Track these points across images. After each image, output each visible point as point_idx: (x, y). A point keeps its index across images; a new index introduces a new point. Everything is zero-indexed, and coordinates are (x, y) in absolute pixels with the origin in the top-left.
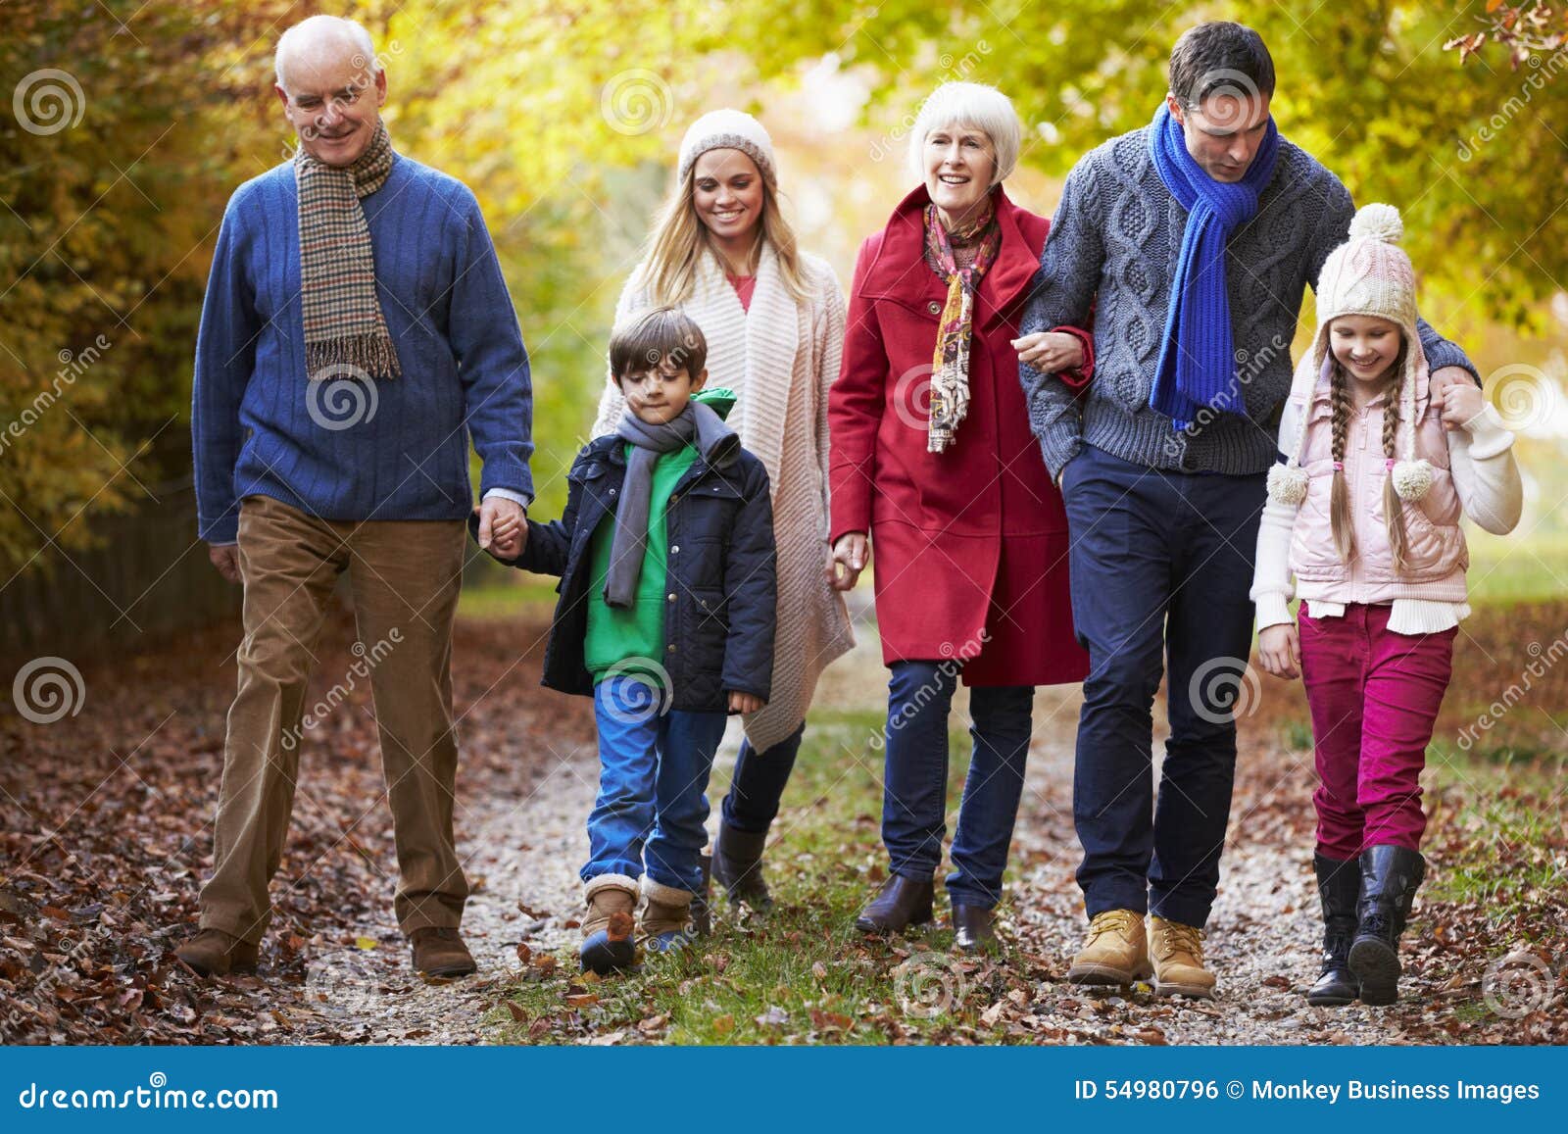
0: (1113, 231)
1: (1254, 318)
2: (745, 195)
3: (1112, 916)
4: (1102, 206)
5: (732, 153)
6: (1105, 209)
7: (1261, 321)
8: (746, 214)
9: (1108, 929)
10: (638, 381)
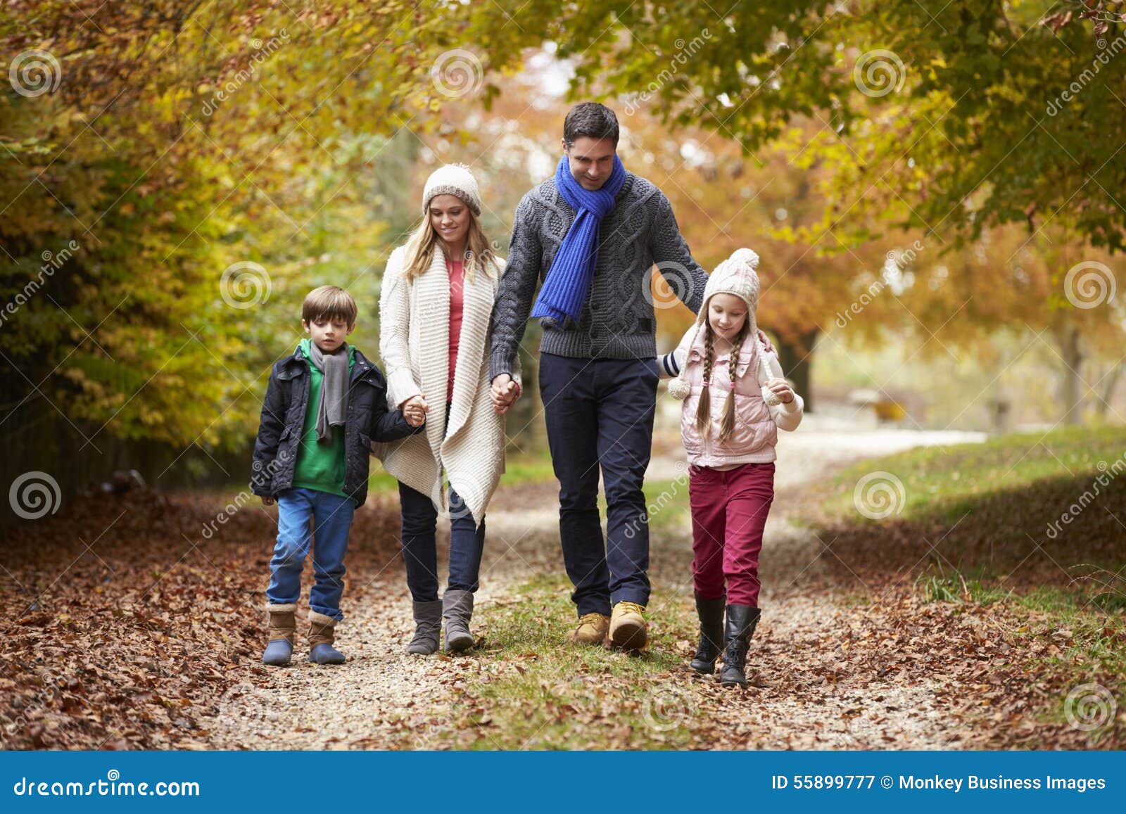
0: (546, 232)
1: (629, 270)
2: (458, 219)
3: (590, 616)
4: (537, 220)
5: (447, 197)
6: (539, 221)
7: (632, 272)
8: (459, 229)
9: (587, 622)
10: (321, 326)
